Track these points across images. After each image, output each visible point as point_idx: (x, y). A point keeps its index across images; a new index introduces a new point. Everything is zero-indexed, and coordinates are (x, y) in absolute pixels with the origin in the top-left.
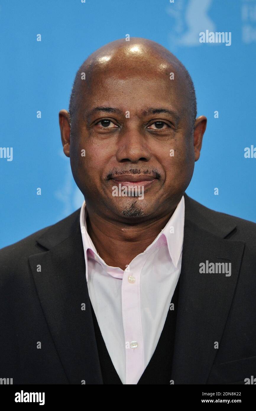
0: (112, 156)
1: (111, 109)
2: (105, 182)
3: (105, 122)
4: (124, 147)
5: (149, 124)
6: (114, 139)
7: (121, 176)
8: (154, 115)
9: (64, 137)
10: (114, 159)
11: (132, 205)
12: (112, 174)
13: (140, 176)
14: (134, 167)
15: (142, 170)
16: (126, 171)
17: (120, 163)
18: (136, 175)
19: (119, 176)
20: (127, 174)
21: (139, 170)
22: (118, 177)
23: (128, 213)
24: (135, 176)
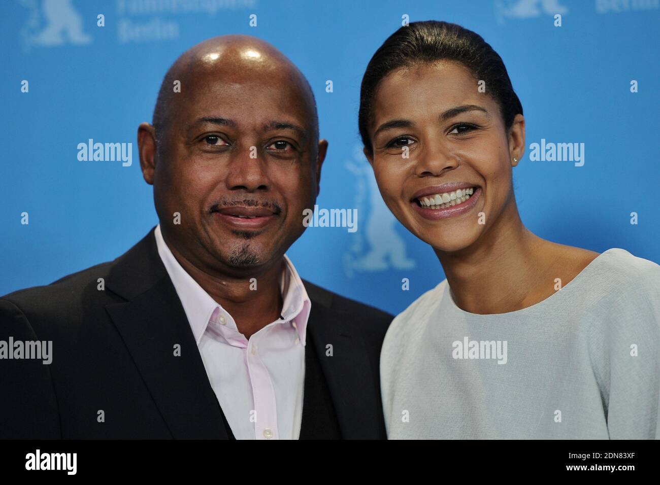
0: (221, 181)
1: (222, 120)
2: (206, 215)
3: (210, 139)
4: (238, 171)
5: (268, 144)
6: (224, 159)
7: (231, 208)
8: (277, 131)
9: (144, 159)
10: (222, 186)
11: (243, 249)
12: (218, 205)
13: (257, 209)
14: (250, 197)
15: (260, 202)
16: (238, 202)
17: (231, 191)
18: (252, 207)
19: (229, 208)
20: (240, 206)
21: (257, 202)
22: (227, 209)
23: (237, 260)
24: (250, 209)
